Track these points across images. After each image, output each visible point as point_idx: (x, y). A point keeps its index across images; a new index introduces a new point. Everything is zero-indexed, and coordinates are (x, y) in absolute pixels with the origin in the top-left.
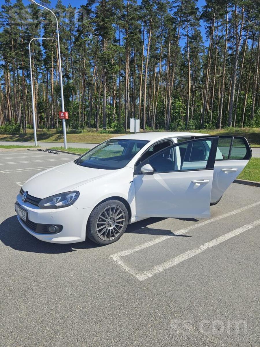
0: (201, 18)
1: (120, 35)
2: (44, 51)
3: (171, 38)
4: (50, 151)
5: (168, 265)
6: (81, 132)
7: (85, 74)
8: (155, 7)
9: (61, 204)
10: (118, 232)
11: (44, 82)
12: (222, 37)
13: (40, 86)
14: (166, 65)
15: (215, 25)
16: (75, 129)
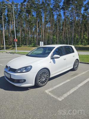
0: (61, 9)
1: (34, 14)
2: (7, 18)
3: (52, 15)
4: (11, 53)
5: (68, 93)
6: (21, 47)
7: (22, 26)
8: (46, 5)
9: (25, 71)
10: (46, 81)
11: (7, 29)
12: (68, 16)
13: (6, 30)
14: (50, 24)
15: (66, 11)
16: (19, 46)
